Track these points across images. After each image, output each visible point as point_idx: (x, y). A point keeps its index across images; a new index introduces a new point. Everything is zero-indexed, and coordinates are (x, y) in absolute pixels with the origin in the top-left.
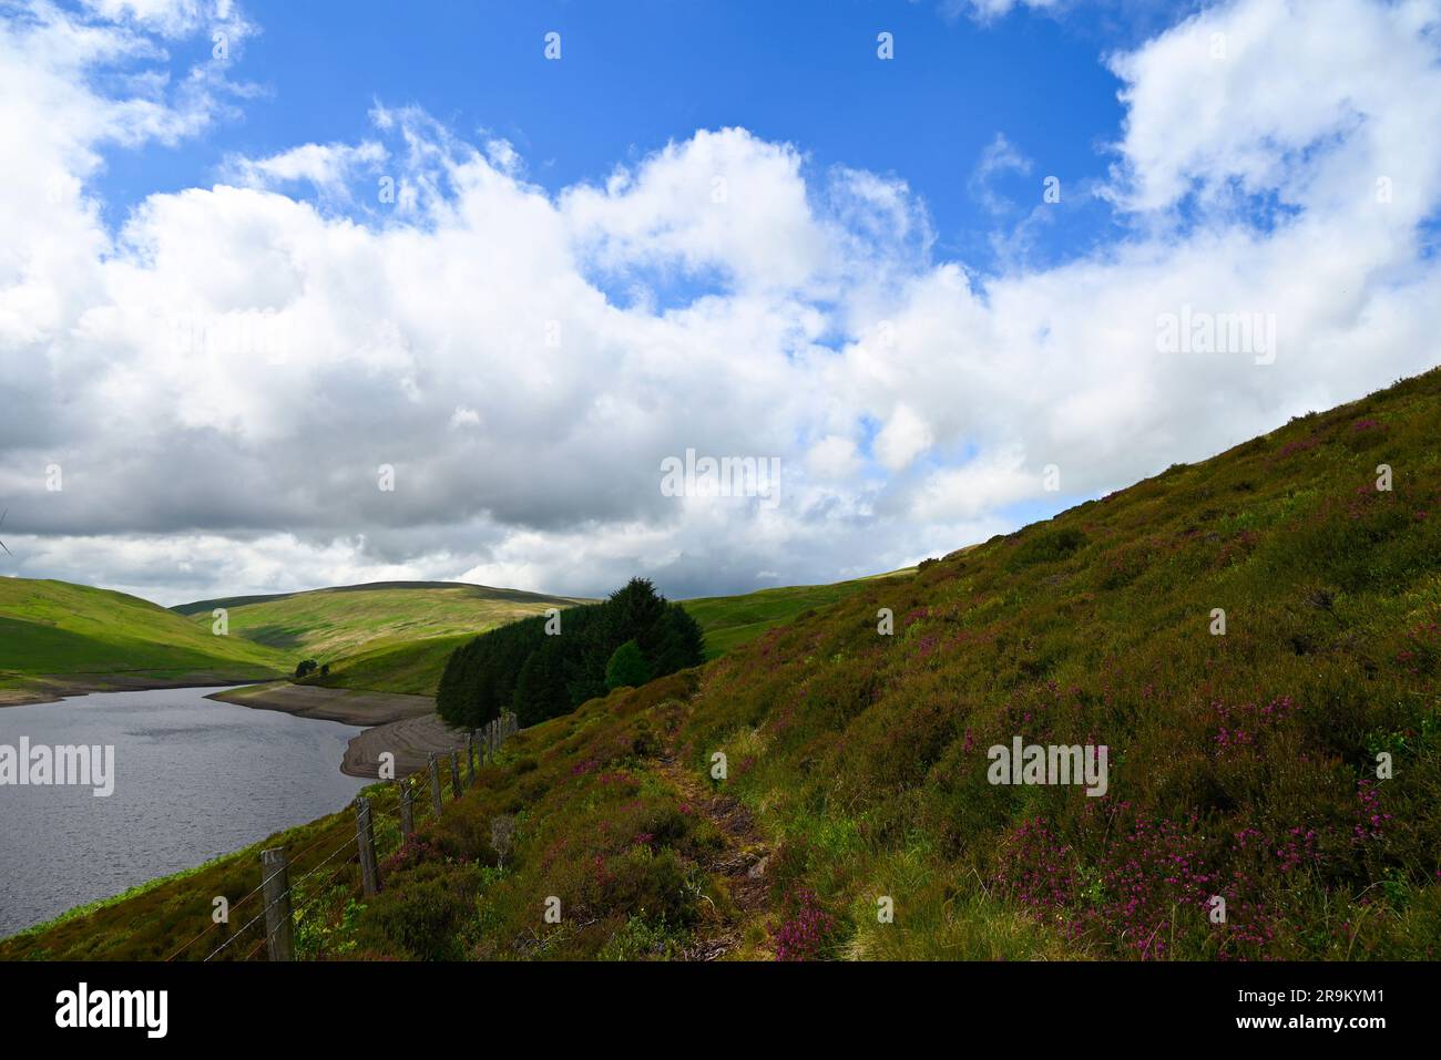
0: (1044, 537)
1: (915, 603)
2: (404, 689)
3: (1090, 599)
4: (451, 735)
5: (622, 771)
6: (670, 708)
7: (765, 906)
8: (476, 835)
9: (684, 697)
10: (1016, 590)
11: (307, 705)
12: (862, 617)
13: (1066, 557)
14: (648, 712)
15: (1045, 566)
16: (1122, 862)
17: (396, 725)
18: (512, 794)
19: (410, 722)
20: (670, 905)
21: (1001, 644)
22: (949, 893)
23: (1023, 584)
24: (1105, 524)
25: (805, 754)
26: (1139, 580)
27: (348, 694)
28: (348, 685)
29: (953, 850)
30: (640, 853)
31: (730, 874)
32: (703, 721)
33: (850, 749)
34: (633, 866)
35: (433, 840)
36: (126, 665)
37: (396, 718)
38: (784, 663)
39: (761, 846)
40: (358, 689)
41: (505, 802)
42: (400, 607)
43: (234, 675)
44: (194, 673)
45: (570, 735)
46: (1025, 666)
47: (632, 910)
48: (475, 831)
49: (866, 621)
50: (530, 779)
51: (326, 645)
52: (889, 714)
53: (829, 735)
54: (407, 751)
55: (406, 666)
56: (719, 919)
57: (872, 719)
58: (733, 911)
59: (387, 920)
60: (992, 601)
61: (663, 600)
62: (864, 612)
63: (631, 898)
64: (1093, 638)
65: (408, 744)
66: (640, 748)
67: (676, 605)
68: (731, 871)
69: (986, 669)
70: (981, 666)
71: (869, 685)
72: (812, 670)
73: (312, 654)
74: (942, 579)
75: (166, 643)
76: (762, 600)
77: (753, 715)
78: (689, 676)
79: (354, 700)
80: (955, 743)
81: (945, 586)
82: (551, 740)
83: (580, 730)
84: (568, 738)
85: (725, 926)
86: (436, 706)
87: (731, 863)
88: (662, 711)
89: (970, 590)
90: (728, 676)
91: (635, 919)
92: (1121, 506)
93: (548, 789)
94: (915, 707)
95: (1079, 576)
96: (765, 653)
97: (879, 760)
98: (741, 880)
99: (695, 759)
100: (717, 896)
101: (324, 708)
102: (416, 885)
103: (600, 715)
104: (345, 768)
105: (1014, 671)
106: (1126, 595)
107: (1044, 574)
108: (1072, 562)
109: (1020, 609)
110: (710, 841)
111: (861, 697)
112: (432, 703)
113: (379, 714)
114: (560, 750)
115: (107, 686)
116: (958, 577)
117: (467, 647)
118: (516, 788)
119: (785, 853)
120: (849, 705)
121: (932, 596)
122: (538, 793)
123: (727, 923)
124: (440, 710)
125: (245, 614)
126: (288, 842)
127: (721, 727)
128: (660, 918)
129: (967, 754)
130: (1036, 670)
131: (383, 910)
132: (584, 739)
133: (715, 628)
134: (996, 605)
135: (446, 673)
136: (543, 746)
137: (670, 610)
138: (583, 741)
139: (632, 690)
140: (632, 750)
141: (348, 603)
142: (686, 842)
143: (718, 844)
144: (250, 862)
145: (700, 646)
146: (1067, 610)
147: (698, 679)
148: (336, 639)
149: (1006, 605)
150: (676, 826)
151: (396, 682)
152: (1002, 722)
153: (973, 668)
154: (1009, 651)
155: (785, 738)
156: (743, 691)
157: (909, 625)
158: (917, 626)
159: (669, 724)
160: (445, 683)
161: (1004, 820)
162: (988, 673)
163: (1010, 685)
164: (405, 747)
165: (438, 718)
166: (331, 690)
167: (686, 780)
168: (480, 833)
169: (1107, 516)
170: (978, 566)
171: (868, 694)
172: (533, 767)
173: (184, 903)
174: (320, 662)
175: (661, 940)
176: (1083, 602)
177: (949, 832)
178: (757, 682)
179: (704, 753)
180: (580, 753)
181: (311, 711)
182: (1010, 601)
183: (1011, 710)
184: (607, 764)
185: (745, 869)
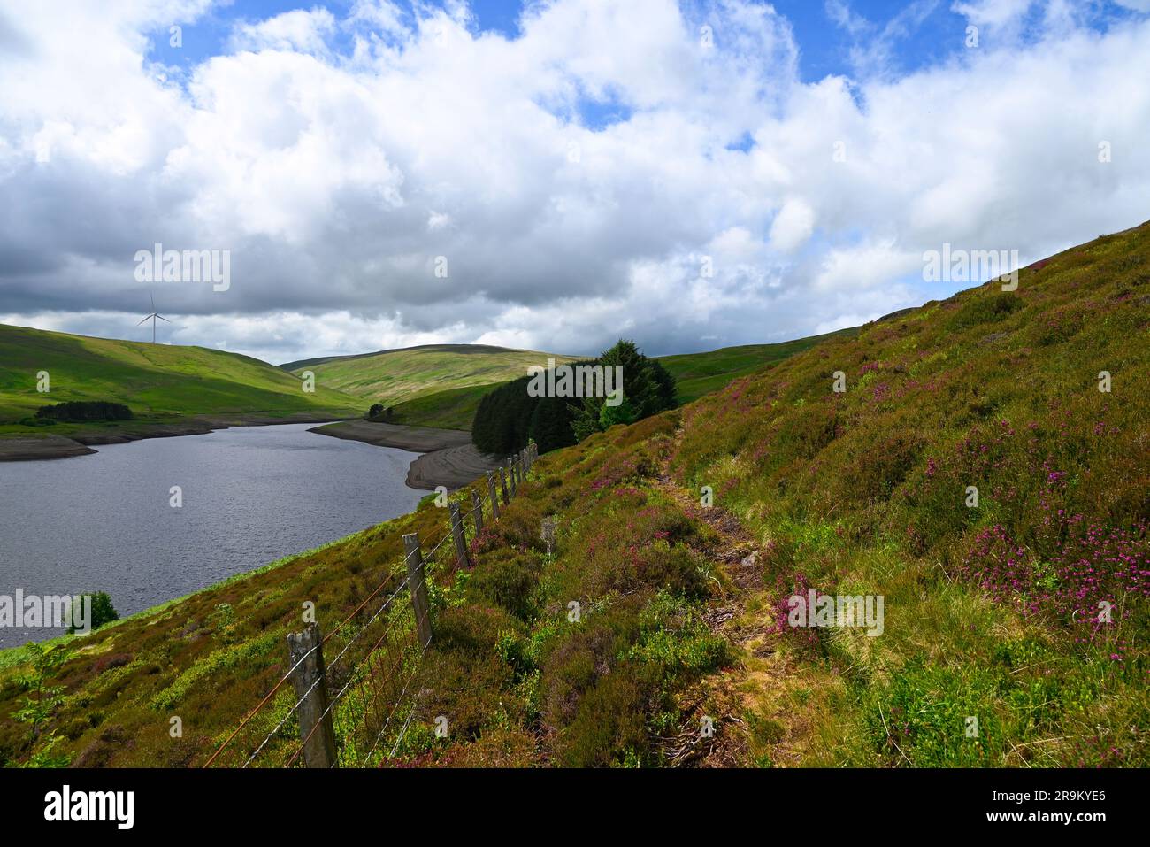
0: (983, 301)
1: (865, 358)
2: (448, 425)
3: (1028, 354)
4: (484, 460)
5: (631, 486)
6: (661, 440)
7: (759, 586)
8: (529, 531)
9: (670, 432)
10: (957, 346)
11: (378, 436)
12: (818, 369)
13: (1004, 317)
14: (643, 443)
15: (985, 326)
16: (1074, 561)
17: (444, 452)
18: (547, 502)
19: (453, 450)
20: (688, 583)
21: (953, 391)
22: (921, 580)
23: (964, 342)
24: (1036, 290)
25: (781, 476)
26: (1076, 337)
27: (407, 428)
28: (407, 422)
29: (920, 549)
30: (661, 546)
31: (727, 562)
32: (692, 450)
33: (822, 473)
34: (659, 554)
35: (501, 533)
36: (252, 408)
37: (444, 447)
38: (754, 406)
39: (751, 543)
40: (413, 425)
41: (543, 508)
42: (441, 364)
43: (327, 414)
44: (299, 413)
45: (582, 460)
46: (974, 408)
47: (660, 585)
48: (528, 527)
49: (824, 373)
50: (557, 492)
51: (389, 392)
52: (854, 445)
53: (800, 462)
54: (452, 471)
55: (448, 408)
56: (725, 594)
57: (840, 449)
58: (734, 589)
59: (482, 586)
60: (934, 357)
61: (643, 356)
62: (818, 365)
63: (658, 576)
64: (1034, 386)
65: (453, 466)
66: (642, 470)
67: (654, 361)
68: (728, 561)
69: (939, 411)
70: (935, 408)
71: (834, 423)
72: (779, 412)
73: (379, 399)
74: (887, 338)
75: (278, 391)
76: (723, 357)
77: (733, 446)
78: (673, 417)
79: (412, 433)
80: (917, 469)
81: (891, 343)
82: (568, 464)
83: (590, 456)
84: (581, 462)
85: (728, 599)
86: (471, 438)
87: (728, 554)
88: (655, 443)
89: (914, 347)
90: (705, 416)
91: (663, 591)
92: (1051, 273)
93: (573, 499)
94: (878, 440)
95: (1015, 335)
96: (735, 398)
97: (851, 480)
98: (738, 566)
99: (687, 479)
100: (721, 578)
101: (391, 439)
102: (500, 563)
103: (604, 446)
104: (409, 483)
105: (965, 411)
106: (1062, 350)
107: (983, 333)
108: (1008, 322)
109: (962, 362)
110: (710, 539)
111: (826, 432)
112: (468, 436)
113: (430, 444)
114: (578, 471)
115: (240, 423)
116: (900, 337)
117: (493, 395)
118: (549, 498)
119: (775, 549)
120: (817, 439)
121: (880, 353)
122: (567, 502)
123: (730, 596)
124: (475, 441)
125: (329, 370)
126: (381, 533)
127: (708, 456)
128: (681, 591)
129: (930, 477)
130: (983, 412)
131: (480, 579)
132: (595, 463)
133: (686, 379)
134: (939, 359)
135: (478, 414)
136: (562, 468)
137: (649, 365)
138: (595, 465)
139: (626, 428)
140: (636, 471)
141: (403, 361)
142: (694, 538)
143: (716, 541)
144: (356, 546)
145: (672, 393)
146: (1008, 362)
147: (680, 419)
148: (396, 388)
149: (948, 359)
150: (686, 527)
151: (441, 420)
152: (961, 452)
153: (927, 410)
154: (960, 396)
155: (763, 464)
156: (722, 427)
157: (862, 376)
158: (869, 376)
159: (661, 452)
160: (478, 421)
161: (965, 527)
162: (941, 414)
163: (962, 423)
164: (452, 469)
165: (474, 447)
166: (396, 426)
167: (680, 494)
168: (531, 528)
169: (1037, 283)
170: (918, 327)
171: (832, 431)
172: (559, 483)
173: (315, 573)
174: (386, 407)
175: (683, 606)
176: (1022, 356)
177: (916, 536)
178: (734, 421)
179: (694, 474)
180: (593, 473)
181: (382, 442)
182: (953, 356)
183: (969, 443)
184: (619, 482)
185: (739, 560)
